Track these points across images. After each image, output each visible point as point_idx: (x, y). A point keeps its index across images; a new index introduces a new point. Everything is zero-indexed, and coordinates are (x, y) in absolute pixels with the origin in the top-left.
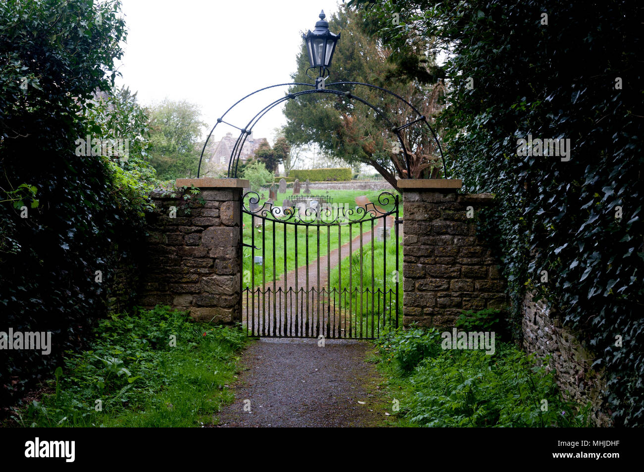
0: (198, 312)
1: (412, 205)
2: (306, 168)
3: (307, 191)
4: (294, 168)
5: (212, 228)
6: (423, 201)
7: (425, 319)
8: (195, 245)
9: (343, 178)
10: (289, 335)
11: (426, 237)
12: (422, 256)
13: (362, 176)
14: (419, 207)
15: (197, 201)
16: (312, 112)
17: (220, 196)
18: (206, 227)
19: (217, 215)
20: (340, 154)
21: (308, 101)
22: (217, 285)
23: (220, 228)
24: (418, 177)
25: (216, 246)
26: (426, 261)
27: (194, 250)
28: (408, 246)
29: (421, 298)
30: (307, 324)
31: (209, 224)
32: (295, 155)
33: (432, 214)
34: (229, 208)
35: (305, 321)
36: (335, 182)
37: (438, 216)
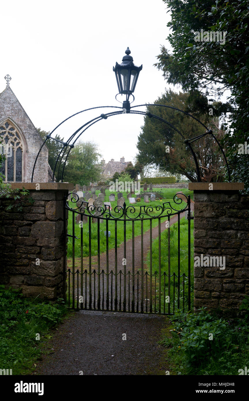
0: (28, 290)
1: (201, 205)
2: (152, 177)
3: (151, 189)
4: (146, 177)
5: (39, 222)
6: (211, 201)
7: (213, 302)
8: (26, 236)
9: (171, 182)
10: (102, 309)
11: (213, 232)
12: (210, 248)
13: (181, 181)
14: (207, 206)
15: (28, 201)
16: (152, 146)
17: (46, 197)
18: (34, 221)
19: (43, 212)
20: (168, 170)
21: (150, 141)
22: (43, 268)
23: (46, 222)
24: (210, 181)
25: (42, 237)
26: (214, 252)
27: (25, 239)
28: (198, 239)
29: (209, 284)
30: (116, 300)
31: (37, 219)
32: (146, 170)
33: (218, 212)
34: (52, 207)
35: (114, 297)
36: (167, 184)
37: (223, 214)
